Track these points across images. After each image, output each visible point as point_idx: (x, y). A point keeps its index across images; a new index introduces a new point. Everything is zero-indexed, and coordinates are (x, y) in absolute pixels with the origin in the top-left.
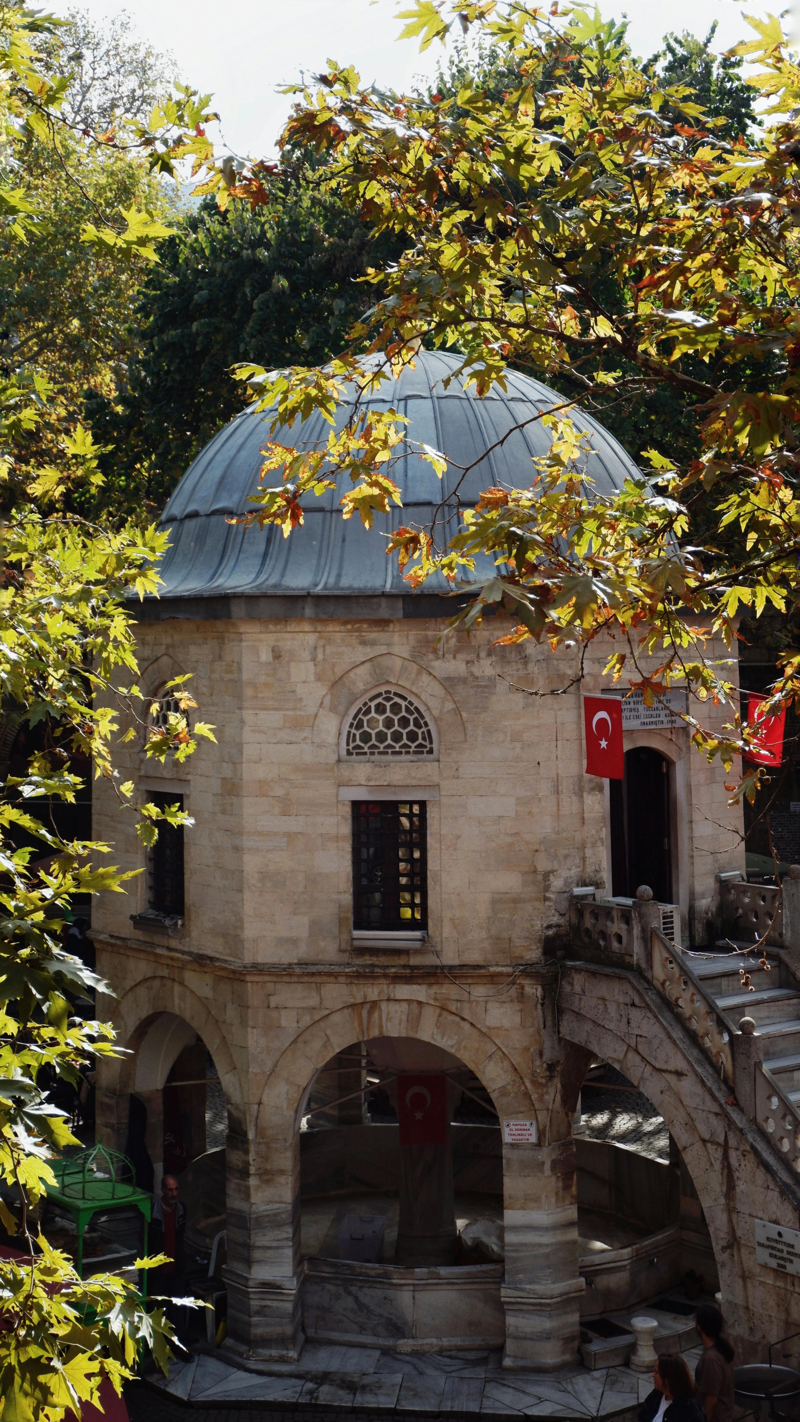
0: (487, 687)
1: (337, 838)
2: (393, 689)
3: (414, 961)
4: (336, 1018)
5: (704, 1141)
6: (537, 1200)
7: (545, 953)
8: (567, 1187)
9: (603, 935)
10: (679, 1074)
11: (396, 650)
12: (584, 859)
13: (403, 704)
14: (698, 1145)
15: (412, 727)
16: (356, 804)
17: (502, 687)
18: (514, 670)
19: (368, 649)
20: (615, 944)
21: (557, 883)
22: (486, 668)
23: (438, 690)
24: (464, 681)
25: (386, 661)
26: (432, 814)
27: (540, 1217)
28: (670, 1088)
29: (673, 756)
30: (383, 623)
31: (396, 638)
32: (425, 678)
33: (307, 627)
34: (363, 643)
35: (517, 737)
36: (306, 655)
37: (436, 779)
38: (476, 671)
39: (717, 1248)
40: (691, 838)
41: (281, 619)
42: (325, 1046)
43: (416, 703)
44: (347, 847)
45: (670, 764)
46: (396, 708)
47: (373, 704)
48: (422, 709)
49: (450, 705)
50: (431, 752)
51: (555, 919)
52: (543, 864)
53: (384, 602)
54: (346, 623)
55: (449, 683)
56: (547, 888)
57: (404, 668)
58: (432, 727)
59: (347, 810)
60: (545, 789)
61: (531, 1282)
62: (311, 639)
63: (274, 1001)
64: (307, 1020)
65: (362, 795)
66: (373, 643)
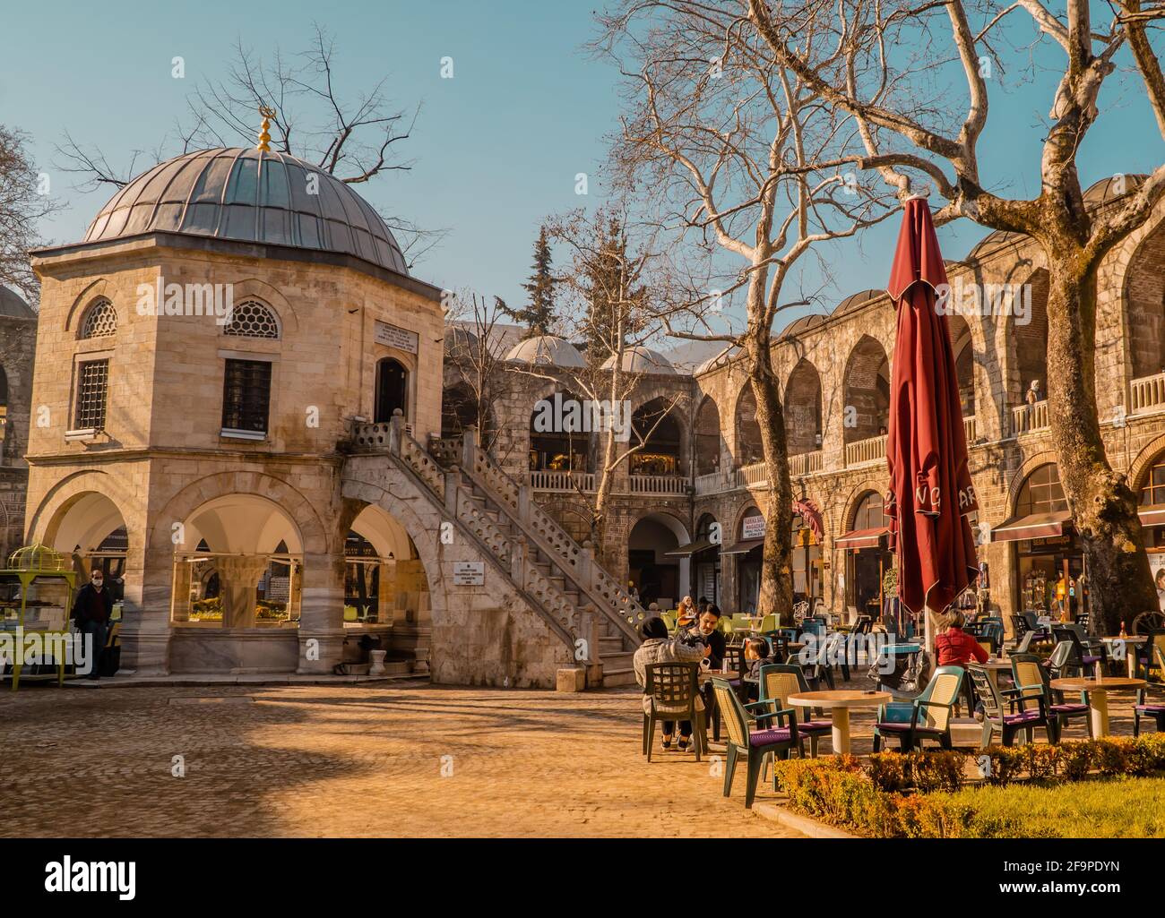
0: (314, 303)
1: (215, 379)
2: (256, 300)
3: (259, 449)
4: (207, 481)
5: (426, 530)
6: (324, 583)
7: (337, 448)
8: (340, 578)
9: (371, 440)
10: (414, 498)
11: (260, 277)
12: (360, 405)
13: (261, 309)
14: (423, 533)
15: (265, 322)
16: (229, 362)
17: (321, 305)
18: (330, 295)
19: (241, 275)
20: (378, 443)
21: (345, 414)
22: (313, 293)
23: (284, 303)
24: (299, 299)
25: (252, 283)
26: (274, 369)
27: (325, 592)
28: (408, 507)
29: (408, 366)
30: (253, 261)
31: (260, 271)
32: (276, 295)
33: (205, 258)
34: (239, 271)
35: (328, 332)
36: (203, 274)
37: (278, 351)
38: (306, 293)
39: (430, 585)
40: (415, 413)
41: (187, 251)
42: (198, 497)
43: (269, 309)
44: (222, 384)
45: (407, 372)
46: (256, 311)
47: (242, 307)
48: (273, 313)
49: (290, 311)
50: (276, 336)
51: (343, 433)
52: (339, 401)
53: (255, 248)
54: (229, 258)
55: (290, 300)
56: (340, 414)
57: (262, 289)
58: (278, 323)
59: (224, 363)
60: (342, 361)
61: (317, 627)
62: (206, 265)
63: (167, 470)
64: (188, 481)
65: (233, 355)
66: (245, 272)
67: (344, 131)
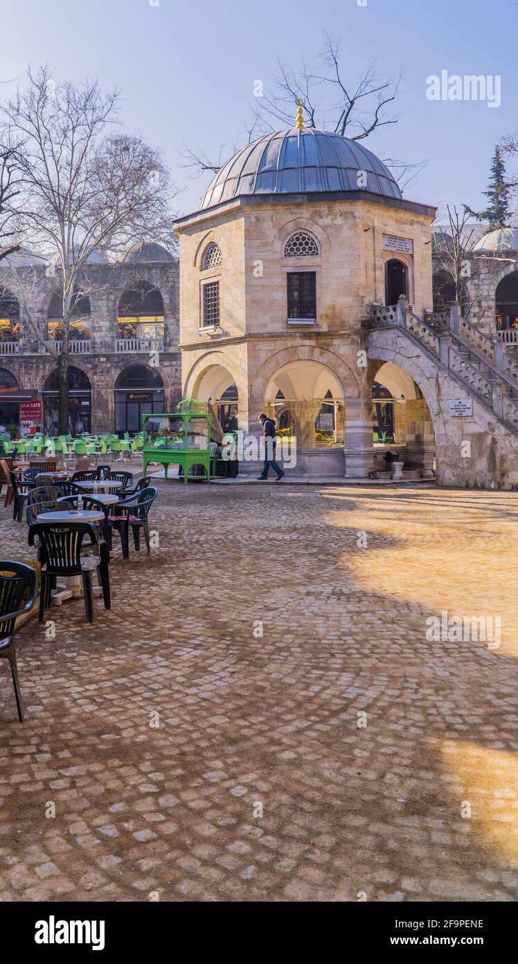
0: (340, 228)
1: (281, 286)
2: (303, 231)
3: (312, 330)
4: (281, 353)
5: (428, 378)
6: (358, 417)
7: (362, 326)
8: (369, 414)
9: (385, 318)
10: (418, 356)
11: (304, 216)
12: (376, 295)
13: (307, 237)
14: (426, 380)
15: (310, 245)
16: (289, 274)
17: (345, 228)
18: (351, 221)
19: (293, 216)
20: (390, 320)
21: (366, 301)
22: (339, 221)
23: (320, 230)
24: (331, 226)
25: (300, 220)
26: (317, 276)
27: (360, 423)
28: (414, 363)
29: (407, 263)
30: (299, 205)
31: (304, 211)
32: (315, 226)
33: (269, 208)
34: (291, 214)
35: (350, 247)
36: (269, 219)
37: (319, 263)
38: (335, 222)
39: (432, 415)
40: (414, 296)
41: (259, 205)
42: (276, 364)
43: (312, 236)
44: (286, 289)
45: (406, 268)
46: (304, 239)
47: (295, 237)
48: (314, 238)
49: (325, 236)
50: (317, 254)
51: (366, 315)
52: (361, 293)
53: (300, 196)
54: (285, 205)
55: (324, 228)
56: (363, 302)
57: (307, 223)
58: (318, 244)
59: (286, 275)
60: (362, 266)
62: (271, 213)
63: (258, 348)
64: (270, 354)
65: (291, 270)
66: (295, 213)
67: (349, 105)
